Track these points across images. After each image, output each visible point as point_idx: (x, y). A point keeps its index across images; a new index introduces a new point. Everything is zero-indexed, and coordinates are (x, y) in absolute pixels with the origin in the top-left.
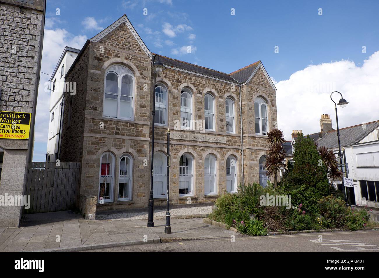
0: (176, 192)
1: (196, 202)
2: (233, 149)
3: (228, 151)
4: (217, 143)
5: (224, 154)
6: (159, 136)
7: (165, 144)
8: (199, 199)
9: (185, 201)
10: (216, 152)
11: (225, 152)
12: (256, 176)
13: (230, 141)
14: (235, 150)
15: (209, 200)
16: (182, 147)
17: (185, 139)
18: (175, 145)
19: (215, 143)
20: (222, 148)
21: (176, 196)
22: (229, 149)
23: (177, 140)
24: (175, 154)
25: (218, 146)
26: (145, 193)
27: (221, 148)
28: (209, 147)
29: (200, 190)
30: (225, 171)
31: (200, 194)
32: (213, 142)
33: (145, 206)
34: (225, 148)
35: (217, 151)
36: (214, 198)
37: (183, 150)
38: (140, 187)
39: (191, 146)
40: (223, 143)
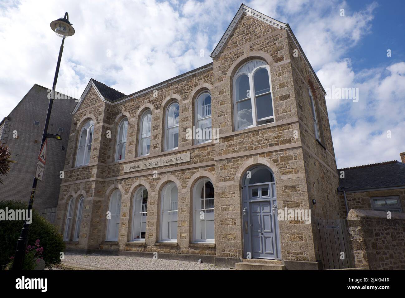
0: (124, 236)
1: (144, 251)
2: (203, 167)
3: (193, 173)
4: (176, 165)
5: (186, 178)
6: (115, 173)
7: (119, 180)
8: (148, 246)
9: (132, 248)
10: (174, 178)
11: (189, 175)
12: (231, 209)
13: (197, 156)
14: (206, 168)
15: (161, 249)
16: (133, 180)
17: (137, 169)
18: (127, 179)
19: (173, 165)
20: (185, 170)
21: (124, 240)
22: (196, 168)
23: (130, 173)
24: (127, 190)
25: (179, 168)
26: (87, 234)
27: (182, 170)
28: (165, 173)
29: (150, 234)
30: (187, 205)
31: (149, 240)
32: (170, 165)
33: (85, 248)
34: (189, 169)
35: (176, 176)
36: (169, 248)
37: (135, 184)
38: (85, 227)
39: (144, 176)
40: (186, 163)
